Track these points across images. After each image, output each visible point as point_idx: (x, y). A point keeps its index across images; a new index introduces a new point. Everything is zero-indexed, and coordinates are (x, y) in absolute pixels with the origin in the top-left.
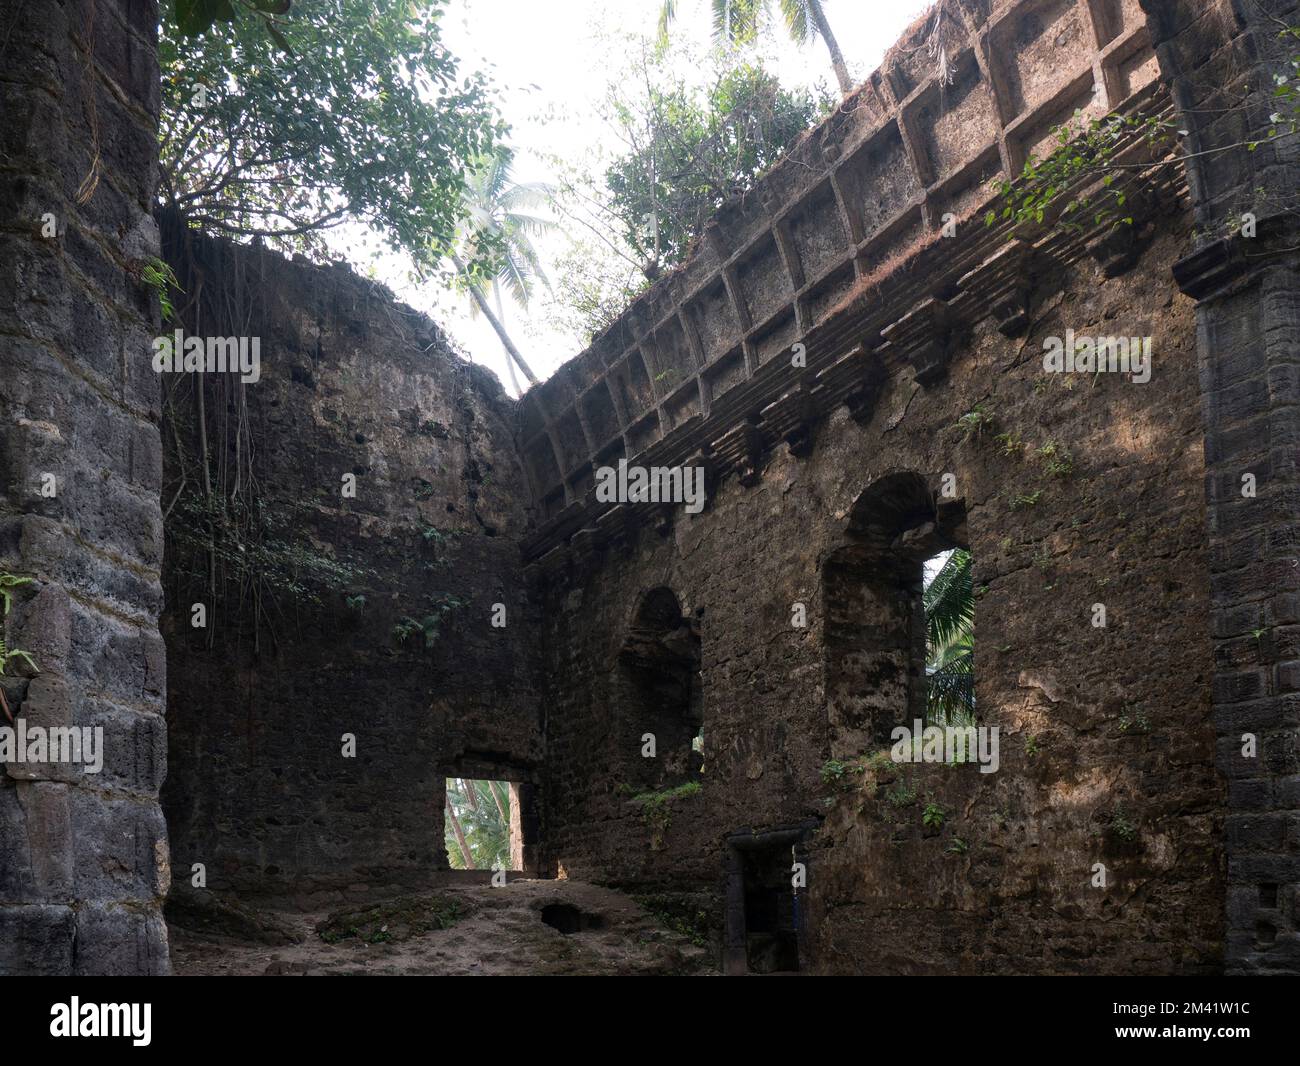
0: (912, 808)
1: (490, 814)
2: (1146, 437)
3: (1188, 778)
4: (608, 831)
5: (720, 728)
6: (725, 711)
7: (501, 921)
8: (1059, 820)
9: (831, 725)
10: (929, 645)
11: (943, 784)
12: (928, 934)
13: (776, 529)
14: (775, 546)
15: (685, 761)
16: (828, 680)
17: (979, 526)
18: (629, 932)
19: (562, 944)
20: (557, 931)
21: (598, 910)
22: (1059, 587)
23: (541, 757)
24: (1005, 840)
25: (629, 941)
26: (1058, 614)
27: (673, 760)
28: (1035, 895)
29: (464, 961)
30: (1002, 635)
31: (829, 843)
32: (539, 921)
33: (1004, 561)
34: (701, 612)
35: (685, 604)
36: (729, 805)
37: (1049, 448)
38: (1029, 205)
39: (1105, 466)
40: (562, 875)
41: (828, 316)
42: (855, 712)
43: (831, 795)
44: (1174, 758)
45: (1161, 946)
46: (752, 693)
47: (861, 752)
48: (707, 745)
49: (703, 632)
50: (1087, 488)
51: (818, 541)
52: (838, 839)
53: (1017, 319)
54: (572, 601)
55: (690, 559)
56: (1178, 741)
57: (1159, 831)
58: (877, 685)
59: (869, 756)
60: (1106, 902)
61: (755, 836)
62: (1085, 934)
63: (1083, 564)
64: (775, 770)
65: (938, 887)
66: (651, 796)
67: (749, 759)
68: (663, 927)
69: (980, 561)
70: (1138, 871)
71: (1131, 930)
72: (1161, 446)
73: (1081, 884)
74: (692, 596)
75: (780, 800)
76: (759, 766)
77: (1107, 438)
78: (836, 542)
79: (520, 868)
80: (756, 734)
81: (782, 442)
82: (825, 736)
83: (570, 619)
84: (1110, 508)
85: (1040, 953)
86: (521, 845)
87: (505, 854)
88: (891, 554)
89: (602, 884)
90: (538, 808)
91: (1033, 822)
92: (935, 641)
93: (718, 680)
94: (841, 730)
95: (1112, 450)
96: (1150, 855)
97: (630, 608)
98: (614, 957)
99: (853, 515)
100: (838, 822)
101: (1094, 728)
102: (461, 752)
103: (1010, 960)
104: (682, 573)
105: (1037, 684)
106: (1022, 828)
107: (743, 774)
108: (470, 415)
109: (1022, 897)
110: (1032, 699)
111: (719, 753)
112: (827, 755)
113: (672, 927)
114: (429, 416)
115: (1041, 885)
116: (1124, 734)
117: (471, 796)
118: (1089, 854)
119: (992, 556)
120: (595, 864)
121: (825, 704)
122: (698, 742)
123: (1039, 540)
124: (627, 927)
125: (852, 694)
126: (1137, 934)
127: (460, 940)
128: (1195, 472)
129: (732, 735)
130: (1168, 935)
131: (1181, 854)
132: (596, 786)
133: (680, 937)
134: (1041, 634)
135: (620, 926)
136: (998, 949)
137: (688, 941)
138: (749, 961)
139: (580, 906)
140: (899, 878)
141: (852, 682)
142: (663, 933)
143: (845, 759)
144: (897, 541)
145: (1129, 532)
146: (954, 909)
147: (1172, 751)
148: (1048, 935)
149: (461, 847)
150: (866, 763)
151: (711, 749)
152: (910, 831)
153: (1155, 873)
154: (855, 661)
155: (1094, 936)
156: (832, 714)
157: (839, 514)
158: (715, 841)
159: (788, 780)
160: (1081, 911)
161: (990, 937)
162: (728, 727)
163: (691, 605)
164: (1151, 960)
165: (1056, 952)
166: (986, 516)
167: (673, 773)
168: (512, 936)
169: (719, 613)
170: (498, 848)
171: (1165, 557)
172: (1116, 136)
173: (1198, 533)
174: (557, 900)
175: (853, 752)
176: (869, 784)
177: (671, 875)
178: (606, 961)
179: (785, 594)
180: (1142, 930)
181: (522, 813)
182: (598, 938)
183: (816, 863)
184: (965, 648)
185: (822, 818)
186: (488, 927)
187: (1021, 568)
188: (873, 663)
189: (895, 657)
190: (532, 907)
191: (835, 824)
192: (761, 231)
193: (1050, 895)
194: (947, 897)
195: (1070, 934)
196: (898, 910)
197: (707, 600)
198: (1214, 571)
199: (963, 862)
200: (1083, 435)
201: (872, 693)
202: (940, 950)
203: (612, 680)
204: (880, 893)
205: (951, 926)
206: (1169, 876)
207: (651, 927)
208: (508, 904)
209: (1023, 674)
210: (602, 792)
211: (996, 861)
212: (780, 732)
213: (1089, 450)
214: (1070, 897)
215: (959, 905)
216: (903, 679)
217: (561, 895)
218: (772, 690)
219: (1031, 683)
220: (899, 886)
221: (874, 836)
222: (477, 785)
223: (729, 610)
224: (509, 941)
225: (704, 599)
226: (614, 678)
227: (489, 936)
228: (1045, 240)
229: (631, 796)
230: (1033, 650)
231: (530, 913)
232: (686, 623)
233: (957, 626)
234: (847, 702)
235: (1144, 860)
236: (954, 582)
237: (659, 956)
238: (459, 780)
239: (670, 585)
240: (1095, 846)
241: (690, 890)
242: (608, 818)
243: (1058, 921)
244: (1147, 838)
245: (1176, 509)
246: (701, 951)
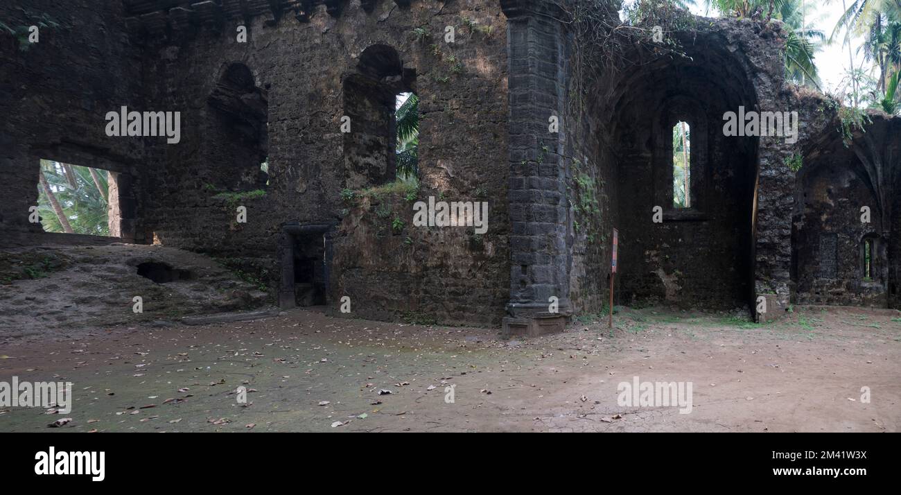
0: (387, 219)
1: (90, 194)
2: (489, 68)
3: (500, 219)
4: (197, 214)
5: (280, 159)
6: (283, 150)
7: (98, 273)
8: (452, 232)
9: (346, 169)
10: (398, 139)
11: (403, 209)
12: (394, 284)
13: (318, 52)
14: (316, 60)
15: (255, 176)
16: (345, 144)
17: (422, 85)
18: (211, 282)
19: (155, 290)
20: (151, 281)
21: (187, 267)
22: (455, 124)
23: (139, 157)
24: (430, 240)
25: (212, 288)
26: (454, 136)
27: (247, 174)
28: (442, 266)
29: (57, 304)
30: (431, 141)
31: (344, 234)
32: (135, 274)
33: (432, 105)
34: (268, 86)
35: (258, 79)
36: (284, 206)
37: (452, 59)
39: (473, 75)
40: (156, 241)
42: (360, 165)
43: (346, 207)
44: (495, 210)
45: (489, 290)
46: (300, 142)
47: (363, 187)
48: (271, 168)
49: (269, 99)
50: (467, 83)
51: (341, 67)
52: (349, 232)
54: (170, 53)
55: (261, 52)
56: (496, 202)
57: (489, 241)
58: (372, 153)
59: (367, 189)
60: (470, 271)
61: (301, 226)
62: (461, 285)
63: (464, 116)
64: (314, 189)
65: (400, 260)
66: (230, 195)
67: (298, 181)
68: (239, 279)
69: (422, 102)
70: (482, 258)
71: (479, 283)
72: (494, 75)
73: (460, 262)
74: (262, 75)
75: (316, 207)
76: (304, 186)
77: (474, 63)
78: (351, 70)
79: (118, 235)
80: (302, 167)
81: (322, 4)
82: (343, 176)
83: (168, 65)
84: (475, 95)
85: (444, 293)
86: (119, 219)
87: (105, 224)
88: (380, 86)
89: (192, 250)
90: (135, 193)
91: (442, 232)
92: (401, 137)
93: (278, 130)
94: (352, 173)
95: (476, 69)
96: (486, 251)
97: (217, 71)
98: (200, 298)
99: (361, 58)
100: (349, 223)
101: (467, 192)
102: (58, 141)
103: (431, 297)
104: (256, 59)
105: (445, 167)
106: (437, 234)
107: (294, 189)
109: (436, 267)
110: (442, 174)
111: (278, 175)
112: (344, 185)
113: (245, 279)
115: (444, 262)
116: (478, 196)
117: (71, 179)
118: (464, 249)
119: (427, 101)
120: (186, 236)
121: (343, 157)
122: (265, 166)
123: (447, 100)
124: (211, 279)
125: (358, 154)
126: (481, 285)
127: (55, 287)
128: (505, 90)
129: (287, 165)
130: (491, 286)
131: (497, 252)
132: (187, 183)
133: (250, 285)
134: (447, 144)
135: (205, 278)
136: (426, 292)
137: (256, 288)
138: (296, 299)
139: (172, 264)
140: (381, 255)
141: (358, 148)
142: (237, 283)
143: (354, 189)
144: (383, 80)
145: (481, 107)
146: (407, 272)
147: (495, 206)
148: (447, 285)
149: (58, 217)
150: (365, 192)
151: (273, 171)
152: (387, 231)
153: (487, 259)
154: (360, 137)
155: (465, 286)
156: (347, 164)
157: (354, 55)
158: (275, 227)
159: (321, 196)
160: (460, 275)
161: (423, 286)
162: (285, 159)
163: (262, 80)
164: (485, 296)
165: (450, 293)
166: (425, 81)
167: (247, 182)
168: (108, 284)
169: (280, 91)
170: (98, 220)
171: (494, 122)
173: (505, 115)
174: (152, 260)
175: (359, 186)
176: (366, 204)
177: (244, 246)
178: (193, 302)
179: (322, 90)
180: (483, 283)
181: (120, 195)
182: (187, 286)
183: (337, 244)
184: (415, 145)
185: (341, 220)
186: (85, 278)
187: (439, 110)
188: (370, 140)
189: (381, 140)
190: (129, 263)
191: (348, 224)
193: (448, 267)
194: (404, 266)
195: (455, 285)
196: (380, 272)
197: (273, 81)
198: (510, 133)
199: (412, 248)
200: (465, 58)
201: (369, 156)
202: (400, 293)
203: (201, 114)
204: (371, 263)
205: (406, 280)
206: (493, 260)
207: (230, 279)
208: (105, 261)
209: (439, 161)
210: (193, 187)
211: (426, 249)
212: (317, 168)
213: (468, 65)
214: (456, 268)
215: (409, 270)
216: (385, 152)
217: (156, 256)
218: (314, 143)
219: (442, 166)
220: (380, 259)
221: (369, 232)
222: (78, 170)
223: (287, 90)
224: (105, 288)
225: (270, 79)
226: (203, 113)
227: (85, 284)
229: (214, 193)
230: (444, 151)
231: (127, 268)
232: (258, 90)
233: (411, 132)
234: (356, 158)
235: (484, 253)
236: (410, 110)
237: (235, 297)
238: (57, 165)
239: (247, 64)
240: (466, 245)
241: (258, 256)
242: (196, 206)
243: (451, 279)
244: (485, 243)
245: (498, 103)
246: (265, 294)
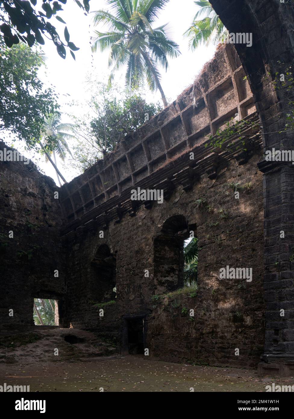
0: (179, 309)
1: (49, 309)
2: (248, 210)
3: (256, 301)
4: (86, 314)
5: (122, 285)
6: (123, 280)
7: (51, 340)
8: (221, 312)
9: (155, 285)
10: (185, 264)
11: (188, 302)
12: (182, 343)
13: (140, 229)
14: (140, 234)
15: (111, 294)
16: (154, 272)
17: (200, 231)
18: (92, 343)
19: (71, 347)
20: (69, 343)
21: (82, 337)
22: (223, 249)
23: (65, 293)
24: (205, 318)
25: (92, 346)
26: (222, 256)
27: (107, 294)
28: (213, 332)
29: (39, 352)
30: (206, 261)
31: (154, 318)
32: (64, 341)
33: (207, 241)
34: (116, 252)
35: (112, 249)
36: (124, 307)
37: (221, 211)
38: (218, 143)
39: (237, 216)
40: (71, 327)
41: (157, 169)
42: (163, 282)
43: (155, 305)
44: (253, 296)
45: (248, 346)
46: (131, 275)
47: (164, 293)
48: (117, 290)
49: (117, 258)
50: (231, 222)
51: (153, 233)
52: (156, 317)
53: (213, 174)
54: (76, 247)
55: (113, 237)
56: (254, 291)
57: (248, 315)
58: (169, 274)
59: (166, 294)
60: (233, 334)
61: (132, 316)
62: (227, 343)
63: (229, 243)
64: (138, 297)
65: (185, 330)
66: (99, 304)
67: (130, 294)
68: (103, 342)
69: (200, 241)
70: (242, 326)
71: (240, 342)
72: (253, 212)
73: (226, 330)
74: (114, 247)
75: (139, 306)
76: (133, 296)
77: (238, 209)
78: (158, 233)
79: (58, 325)
80: (132, 287)
81: (142, 204)
82: (153, 288)
83: (76, 252)
84: (238, 228)
85: (214, 348)
86: (58, 318)
87: (54, 321)
88: (174, 238)
89: (84, 330)
90: (64, 307)
91: (213, 313)
92: (187, 262)
93: (121, 272)
94: (158, 287)
95: (239, 212)
96: (245, 322)
97: (94, 250)
98: (87, 350)
99: (163, 226)
100: (157, 312)
101: (231, 288)
102: (39, 291)
103: (206, 350)
104: (111, 240)
105: (216, 275)
106: (210, 314)
107: (128, 298)
108: (44, 191)
109: (209, 333)
110: (214, 279)
111: (121, 292)
112: (154, 293)
113: (106, 342)
114: (31, 190)
115: (215, 330)
116: (239, 289)
117: (43, 303)
118: (229, 321)
119: (204, 239)
120: (82, 324)
121: (153, 279)
122: (115, 289)
123: (217, 236)
124: (91, 342)
125: (162, 277)
126: (241, 343)
127: (38, 346)
128: (262, 219)
129: (125, 287)
130: (249, 343)
131: (254, 322)
132: (83, 301)
133: (108, 344)
134: (217, 261)
135: (89, 342)
136: (202, 347)
137: (111, 346)
138: (129, 351)
139: (77, 336)
140: (174, 328)
141: (161, 273)
142: (103, 343)
143: (159, 294)
144: (176, 234)
145: (243, 235)
146: (190, 336)
147: (252, 294)
148: (216, 343)
149: (39, 319)
150: (166, 296)
151: (119, 291)
152: (178, 315)
153: (247, 327)
154: (163, 267)
155: (229, 343)
156: (156, 282)
157: (159, 226)
158: (119, 317)
159: (142, 300)
160: (226, 337)
161: (200, 344)
162: (124, 285)
163: (113, 250)
164: (245, 350)
165: (218, 348)
166: (202, 228)
167: (107, 298)
168: (54, 345)
169: (122, 253)
170: (51, 319)
171: (252, 242)
172: (243, 126)
173: (261, 236)
174: (69, 334)
175: (162, 293)
176: (166, 301)
177: (105, 327)
178: (84, 352)
179: (142, 247)
180: (242, 342)
181: (59, 309)
182: (82, 345)
183: (150, 324)
184: (196, 265)
185: (152, 311)
186: (47, 342)
187: (212, 243)
188: (168, 268)
189: (175, 267)
190: (61, 336)
191: (156, 313)
192: (138, 144)
193: (217, 333)
194: (188, 333)
195: (222, 343)
196: (174, 337)
197: (118, 248)
198: (265, 246)
199: (193, 323)
200: (231, 208)
201: (168, 276)
202: (185, 348)
203: (88, 271)
204: (169, 332)
205: (189, 341)
206: (250, 327)
207: (99, 342)
208: (54, 335)
209: (212, 272)
210: (85, 303)
211: (202, 323)
212: (140, 287)
213: (232, 212)
214: (223, 333)
215: (192, 335)
216: (177, 273)
217: (71, 333)
218: (138, 275)
219: (214, 275)
220: (174, 330)
221: (167, 316)
222: (45, 300)
223: (125, 251)
224: (53, 346)
225: (117, 248)
226: (89, 270)
227: (47, 345)
228: (222, 153)
229: (93, 304)
230: (215, 266)
231: (61, 338)
232: (112, 255)
233: (194, 259)
234: (160, 279)
235: (244, 323)
236: (193, 246)
237: (101, 350)
238: (39, 299)
239: (107, 244)
240: (230, 319)
241: (111, 331)
242: (86, 310)
243: (219, 340)
244: (245, 317)
245: (256, 229)
246: (115, 349)
